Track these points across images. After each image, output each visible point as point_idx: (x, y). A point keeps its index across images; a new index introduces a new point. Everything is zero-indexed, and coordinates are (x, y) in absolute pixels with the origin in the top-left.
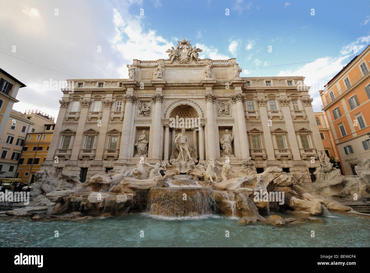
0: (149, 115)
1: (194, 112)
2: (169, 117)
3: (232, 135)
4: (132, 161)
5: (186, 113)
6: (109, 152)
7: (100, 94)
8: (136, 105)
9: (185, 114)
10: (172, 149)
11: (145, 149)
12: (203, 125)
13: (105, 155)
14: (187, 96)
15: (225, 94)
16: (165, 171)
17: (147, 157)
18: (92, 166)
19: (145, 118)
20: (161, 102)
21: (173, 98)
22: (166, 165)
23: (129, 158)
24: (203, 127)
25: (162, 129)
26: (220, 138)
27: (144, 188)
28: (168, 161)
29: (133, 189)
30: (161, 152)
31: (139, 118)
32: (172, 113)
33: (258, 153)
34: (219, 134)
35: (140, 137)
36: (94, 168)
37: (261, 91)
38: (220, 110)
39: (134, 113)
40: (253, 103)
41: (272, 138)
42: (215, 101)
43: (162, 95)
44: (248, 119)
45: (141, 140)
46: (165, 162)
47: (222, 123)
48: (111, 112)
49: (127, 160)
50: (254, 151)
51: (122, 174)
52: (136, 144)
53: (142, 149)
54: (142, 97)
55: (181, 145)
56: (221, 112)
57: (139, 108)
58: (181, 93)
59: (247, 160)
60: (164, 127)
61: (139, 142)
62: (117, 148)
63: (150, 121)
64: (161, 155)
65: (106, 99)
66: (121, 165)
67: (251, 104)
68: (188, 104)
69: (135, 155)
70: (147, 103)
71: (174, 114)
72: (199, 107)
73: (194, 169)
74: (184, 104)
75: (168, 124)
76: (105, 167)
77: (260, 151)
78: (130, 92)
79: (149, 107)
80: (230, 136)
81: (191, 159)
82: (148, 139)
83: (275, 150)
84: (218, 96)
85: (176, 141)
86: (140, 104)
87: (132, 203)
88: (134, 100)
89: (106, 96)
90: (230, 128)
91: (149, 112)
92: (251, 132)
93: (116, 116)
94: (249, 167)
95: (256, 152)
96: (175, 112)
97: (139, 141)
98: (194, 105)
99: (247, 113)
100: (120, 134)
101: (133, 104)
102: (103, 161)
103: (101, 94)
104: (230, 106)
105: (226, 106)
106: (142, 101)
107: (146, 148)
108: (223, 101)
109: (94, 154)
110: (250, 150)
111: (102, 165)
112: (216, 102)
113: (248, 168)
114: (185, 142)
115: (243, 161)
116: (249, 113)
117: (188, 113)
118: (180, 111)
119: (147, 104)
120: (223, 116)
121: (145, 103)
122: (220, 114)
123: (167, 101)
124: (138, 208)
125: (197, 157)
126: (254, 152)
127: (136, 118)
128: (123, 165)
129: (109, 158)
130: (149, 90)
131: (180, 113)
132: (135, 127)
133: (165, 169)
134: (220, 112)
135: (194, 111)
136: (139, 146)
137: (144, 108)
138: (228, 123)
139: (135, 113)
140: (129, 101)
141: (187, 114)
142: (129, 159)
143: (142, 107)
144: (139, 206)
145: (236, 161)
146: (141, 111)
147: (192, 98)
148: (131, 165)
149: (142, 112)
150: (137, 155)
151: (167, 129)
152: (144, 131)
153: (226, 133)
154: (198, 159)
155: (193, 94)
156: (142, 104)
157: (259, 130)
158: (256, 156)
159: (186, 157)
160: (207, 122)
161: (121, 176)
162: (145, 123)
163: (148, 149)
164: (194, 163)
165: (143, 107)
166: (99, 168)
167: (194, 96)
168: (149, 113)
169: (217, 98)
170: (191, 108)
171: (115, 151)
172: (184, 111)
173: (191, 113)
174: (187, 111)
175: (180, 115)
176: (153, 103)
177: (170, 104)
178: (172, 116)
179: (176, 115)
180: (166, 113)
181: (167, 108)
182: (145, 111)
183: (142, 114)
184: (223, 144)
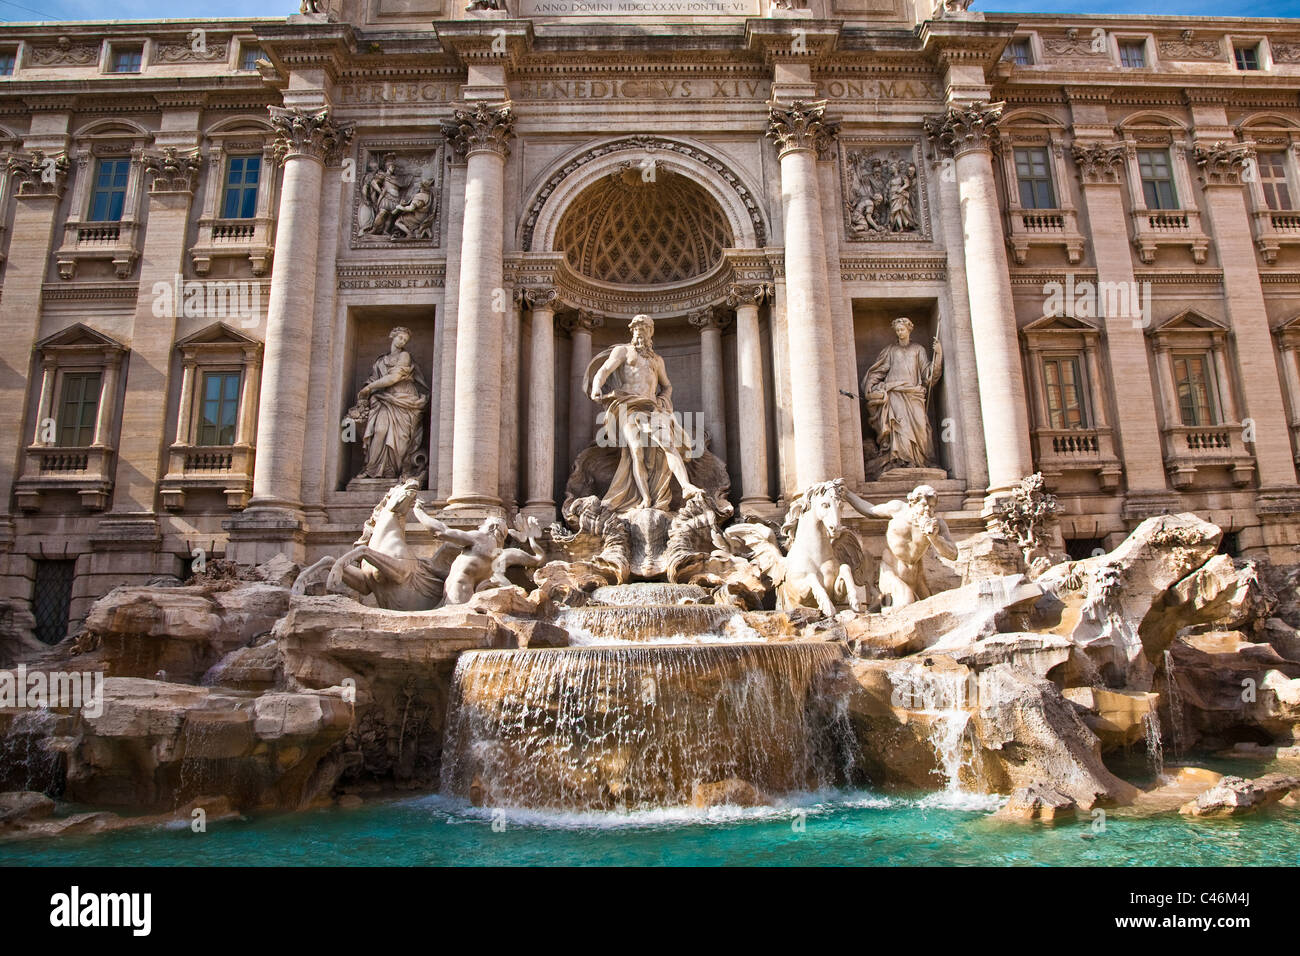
0: (426, 235)
1: (703, 215)
2: (550, 246)
3: (930, 354)
4: (334, 514)
5: (653, 226)
6: (193, 463)
7: (120, 113)
9: (647, 231)
10: (575, 443)
11: (411, 445)
12: (760, 292)
13: (172, 483)
14: (661, 118)
15: (886, 108)
16: (535, 566)
17: (425, 486)
18: (98, 547)
19: (404, 255)
20: (500, 149)
21: (577, 128)
22: (539, 535)
23: (317, 501)
24: (764, 306)
26: (863, 369)
27: (418, 654)
28: (553, 511)
29: (356, 663)
30: (510, 459)
31: (364, 259)
32: (570, 221)
33: (1076, 453)
35: (375, 367)
36: (111, 561)
37: (1093, 95)
38: (861, 206)
39: (333, 224)
40: (1046, 164)
41: (1153, 368)
42: (833, 147)
43: (505, 109)
44: (1023, 257)
45: (387, 389)
46: (530, 524)
47: (873, 278)
48: (193, 227)
49: (302, 508)
50: (1055, 442)
51: (281, 583)
52: (355, 413)
53: (390, 442)
54: (382, 123)
55: (632, 411)
56: (869, 217)
57: (364, 191)
58: (621, 95)
59: (1019, 491)
60: (525, 310)
61: (373, 400)
62: (240, 441)
63: (436, 270)
64: (510, 475)
65: (158, 141)
66: (266, 536)
67: (1039, 171)
68: (668, 168)
69: (353, 481)
70: (413, 160)
71: (580, 228)
72: (736, 182)
73: (714, 553)
74: (642, 166)
75: (544, 287)
76: (177, 555)
77: (1090, 443)
78: (305, 93)
79: (428, 188)
80: (923, 357)
81: (691, 497)
82: (429, 380)
83: (1165, 434)
84: (846, 118)
85: (596, 389)
86: (369, 170)
87: (354, 743)
88: (331, 145)
89: (159, 126)
90: (923, 314)
91: (428, 214)
92: (1041, 337)
93: (225, 244)
95: (1065, 450)
96: (586, 218)
97: (368, 396)
98: (702, 172)
99: (1017, 222)
100: (252, 353)
101: (324, 173)
102: (163, 520)
103: (130, 114)
104: (919, 181)
105: (896, 181)
106: (382, 153)
107: (418, 439)
108: (873, 150)
109: (106, 478)
110: (1034, 437)
111: (158, 543)
112: (834, 156)
113: (1025, 538)
114: (653, 398)
115: (998, 500)
116: (1025, 221)
117: (669, 223)
118: (617, 209)
119: (412, 166)
121: (401, 162)
122: (863, 224)
123: (539, 147)
124: (390, 770)
125: (726, 483)
126: (1057, 450)
127: (349, 255)
128: (281, 535)
129: (196, 504)
130: (421, 85)
131: (620, 225)
132: (344, 311)
133: (538, 557)
134: (858, 214)
135: (706, 209)
136: (371, 423)
137: (393, 191)
138: (911, 278)
139: (343, 225)
140: (300, 152)
141: (661, 228)
143: (381, 185)
144: (396, 759)
145: (958, 500)
146: (376, 213)
147: (688, 127)
148: (331, 540)
149: (387, 216)
150: (361, 480)
151: (544, 322)
152: (400, 337)
154: (735, 495)
155: (697, 108)
156: (383, 168)
157: (1082, 325)
158: (1067, 474)
159: (662, 485)
160: (783, 276)
161: (274, 593)
162: (404, 283)
164: (709, 517)
165: (387, 184)
166: (138, 557)
167: (701, 117)
168: (429, 225)
169: (844, 133)
170: (683, 192)
171: (230, 460)
172: (644, 212)
173: (686, 222)
174: (658, 211)
175: (617, 239)
176: (449, 159)
177: (557, 167)
178: (569, 241)
179: (594, 234)
180: (535, 222)
181: (538, 189)
182: (406, 213)
183: (381, 233)
184: (879, 406)
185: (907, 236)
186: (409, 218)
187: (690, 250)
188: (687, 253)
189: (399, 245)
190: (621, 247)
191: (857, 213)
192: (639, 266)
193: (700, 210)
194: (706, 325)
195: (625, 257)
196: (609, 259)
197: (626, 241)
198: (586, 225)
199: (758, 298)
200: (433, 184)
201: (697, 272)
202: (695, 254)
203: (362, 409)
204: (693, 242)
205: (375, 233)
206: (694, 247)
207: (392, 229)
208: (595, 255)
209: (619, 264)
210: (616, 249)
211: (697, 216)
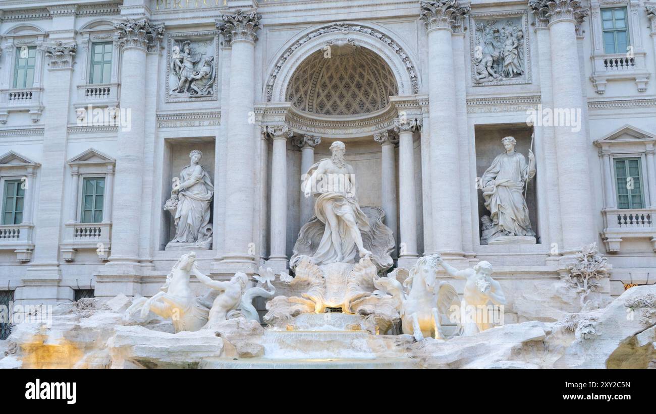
0: (209, 92)
1: (382, 70)
2: (283, 97)
4: (157, 264)
5: (352, 77)
6: (79, 233)
7: (29, 19)
8: (161, 56)
9: (349, 81)
10: (303, 218)
11: (202, 221)
12: (413, 123)
13: (67, 245)
14: (352, 10)
17: (211, 248)
18: (26, 284)
19: (197, 106)
20: (251, 38)
21: (299, 20)
22: (273, 279)
24: (416, 131)
25: (261, 144)
27: (179, 359)
28: (284, 263)
29: (148, 363)
31: (173, 108)
32: (297, 79)
34: (479, 154)
35: (181, 175)
38: (485, 61)
39: (153, 88)
40: (625, 19)
43: (252, 12)
44: (602, 88)
45: (188, 188)
46: (275, 268)
47: (490, 111)
49: (139, 262)
50: (619, 218)
52: (169, 205)
53: (190, 221)
54: (181, 23)
55: (331, 202)
56: (489, 68)
57: (172, 67)
59: (581, 255)
60: (269, 139)
61: (180, 195)
62: (105, 220)
63: (215, 116)
64: (259, 240)
65: (51, 37)
67: (620, 25)
68: (357, 43)
69: (169, 244)
70: (202, 44)
71: (305, 82)
72: (400, 50)
73: (375, 292)
74: (340, 43)
75: (280, 124)
76: (71, 288)
78: (135, 7)
79: (209, 64)
80: (523, 163)
81: (363, 255)
82: (213, 182)
86: (175, 52)
88: (151, 39)
89: (51, 26)
91: (210, 79)
92: (611, 145)
93: (93, 100)
94: (586, 281)
95: (625, 223)
96: (308, 75)
97: (178, 192)
98: (378, 45)
99: (599, 64)
100: (110, 167)
101: (147, 55)
102: (62, 267)
103: (35, 19)
104: (524, 41)
105: (509, 42)
106: (182, 41)
107: (207, 218)
108: (495, 22)
109: (30, 243)
110: (604, 213)
111: (59, 281)
112: (465, 29)
113: (583, 286)
116: (606, 62)
117: (361, 76)
118: (328, 69)
119: (200, 48)
120: (492, 83)
122: (485, 73)
123: (276, 34)
126: (619, 224)
127: (164, 107)
128: (126, 279)
129: (80, 257)
131: (331, 78)
132: (163, 142)
133: (272, 293)
134: (482, 67)
135: (383, 68)
136: (179, 209)
137: (188, 65)
138: (515, 110)
139: (160, 87)
140: (132, 45)
141: (357, 78)
142: (148, 258)
143: (182, 62)
145: (542, 259)
146: (180, 79)
147: (369, 16)
149: (186, 81)
150: (172, 243)
151: (280, 146)
152: (195, 155)
153: (504, 151)
154: (396, 254)
156: (183, 51)
158: (627, 240)
159: (348, 248)
160: (428, 112)
162: (197, 123)
163: (211, 221)
164: (373, 269)
165: (185, 61)
168: (211, 86)
170: (369, 57)
171: (100, 231)
172: (346, 69)
173: (372, 75)
174: (354, 69)
175: (330, 86)
176: (222, 44)
177: (287, 47)
178: (297, 91)
179: (315, 85)
180: (274, 82)
181: (275, 62)
182: (196, 80)
183: (183, 92)
184: (490, 196)
185: (516, 80)
186: (199, 82)
187: (375, 92)
188: (374, 95)
189: (193, 99)
190: (333, 92)
191: (480, 66)
192: (344, 103)
193: (379, 68)
194: (384, 142)
195: (335, 98)
196: (325, 99)
197: (335, 87)
198: (309, 80)
199: (412, 127)
200: (213, 60)
201: (380, 106)
202: (379, 95)
203: (174, 200)
204: (377, 88)
205: (180, 92)
206: (378, 91)
207: (189, 89)
208: (315, 98)
209: (331, 102)
210: (329, 93)
211: (378, 70)
